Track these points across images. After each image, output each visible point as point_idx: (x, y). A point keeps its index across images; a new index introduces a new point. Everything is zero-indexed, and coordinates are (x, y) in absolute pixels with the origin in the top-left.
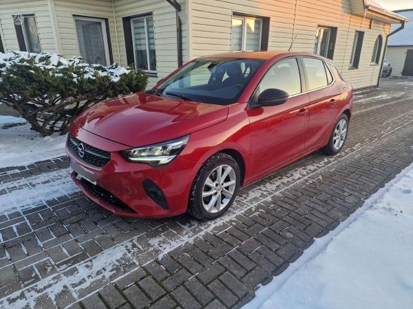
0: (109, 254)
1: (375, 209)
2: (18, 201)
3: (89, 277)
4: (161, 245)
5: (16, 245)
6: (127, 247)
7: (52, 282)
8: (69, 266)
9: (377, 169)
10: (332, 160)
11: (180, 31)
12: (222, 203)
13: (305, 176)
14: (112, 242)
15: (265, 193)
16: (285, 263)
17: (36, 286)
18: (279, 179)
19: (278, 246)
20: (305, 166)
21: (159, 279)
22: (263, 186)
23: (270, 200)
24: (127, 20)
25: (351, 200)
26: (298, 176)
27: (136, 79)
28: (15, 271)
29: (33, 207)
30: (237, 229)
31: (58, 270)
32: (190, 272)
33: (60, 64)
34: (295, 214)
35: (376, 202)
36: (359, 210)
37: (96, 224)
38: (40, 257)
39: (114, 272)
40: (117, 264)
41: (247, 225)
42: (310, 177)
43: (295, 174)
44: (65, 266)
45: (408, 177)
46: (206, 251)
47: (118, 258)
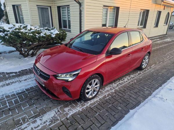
0: (49, 114)
1: (156, 98)
2: (15, 89)
3: (41, 124)
4: (69, 111)
5: (14, 109)
6: (56, 111)
7: (27, 126)
8: (34, 119)
9: (160, 78)
10: (141, 72)
11: (80, 14)
12: (94, 93)
13: (129, 80)
14: (50, 109)
15: (112, 88)
16: (117, 121)
17: (21, 127)
18: (118, 81)
19: (115, 113)
20: (130, 75)
21: (67, 127)
22: (111, 84)
23: (114, 91)
24: (59, 8)
25: (147, 92)
26: (127, 80)
27: (62, 35)
28: (13, 120)
29: (20, 92)
30: (99, 105)
31: (29, 120)
32: (79, 124)
33: (31, 29)
34: (123, 99)
35: (157, 94)
36: (150, 97)
37: (44, 101)
38: (23, 115)
39: (51, 122)
40: (52, 119)
41: (103, 103)
42: (131, 81)
43: (125, 79)
44: (32, 119)
45: (172, 82)
46: (86, 114)
47: (52, 116)
